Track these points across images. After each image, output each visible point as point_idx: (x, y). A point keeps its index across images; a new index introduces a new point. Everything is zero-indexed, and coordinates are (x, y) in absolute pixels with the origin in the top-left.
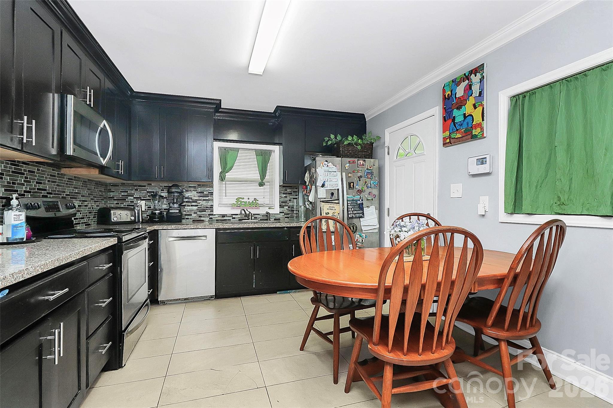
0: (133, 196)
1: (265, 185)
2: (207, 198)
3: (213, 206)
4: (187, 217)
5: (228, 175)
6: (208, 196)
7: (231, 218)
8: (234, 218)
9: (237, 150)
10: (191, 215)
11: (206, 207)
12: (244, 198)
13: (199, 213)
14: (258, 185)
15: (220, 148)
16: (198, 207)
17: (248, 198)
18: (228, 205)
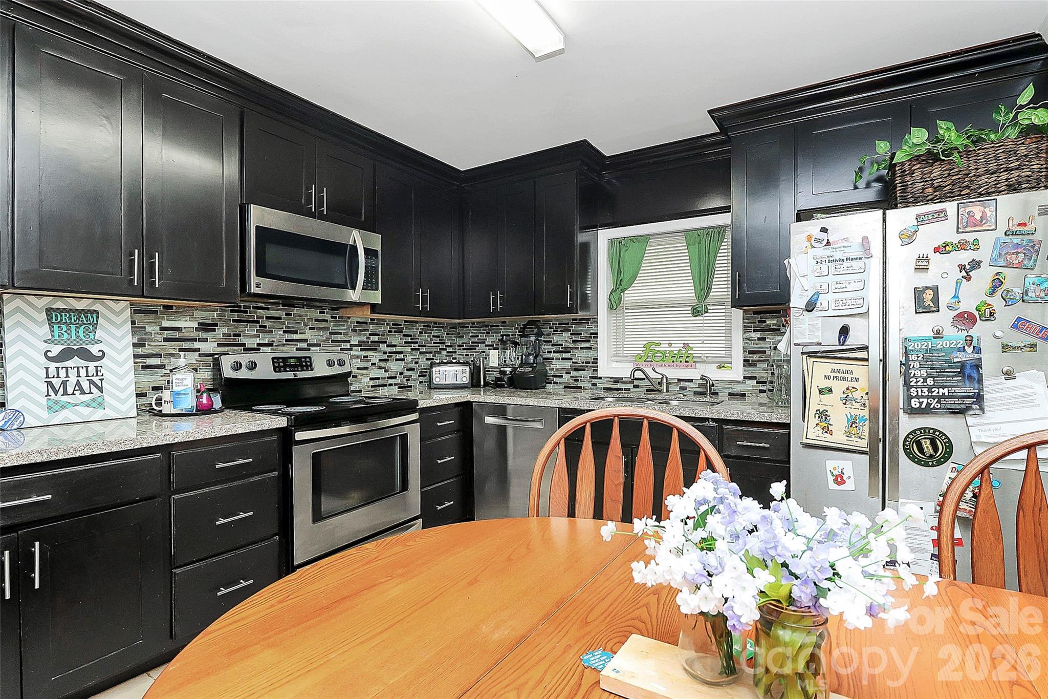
0: (485, 343)
1: (709, 311)
2: (587, 345)
3: (597, 359)
4: (556, 380)
5: (630, 296)
6: (589, 341)
7: (630, 386)
8: (637, 386)
9: (646, 238)
10: (562, 376)
11: (586, 363)
12: (662, 342)
13: (573, 373)
14: (690, 312)
15: (612, 241)
16: (573, 363)
17: (668, 342)
18: (629, 358)
